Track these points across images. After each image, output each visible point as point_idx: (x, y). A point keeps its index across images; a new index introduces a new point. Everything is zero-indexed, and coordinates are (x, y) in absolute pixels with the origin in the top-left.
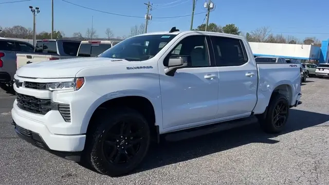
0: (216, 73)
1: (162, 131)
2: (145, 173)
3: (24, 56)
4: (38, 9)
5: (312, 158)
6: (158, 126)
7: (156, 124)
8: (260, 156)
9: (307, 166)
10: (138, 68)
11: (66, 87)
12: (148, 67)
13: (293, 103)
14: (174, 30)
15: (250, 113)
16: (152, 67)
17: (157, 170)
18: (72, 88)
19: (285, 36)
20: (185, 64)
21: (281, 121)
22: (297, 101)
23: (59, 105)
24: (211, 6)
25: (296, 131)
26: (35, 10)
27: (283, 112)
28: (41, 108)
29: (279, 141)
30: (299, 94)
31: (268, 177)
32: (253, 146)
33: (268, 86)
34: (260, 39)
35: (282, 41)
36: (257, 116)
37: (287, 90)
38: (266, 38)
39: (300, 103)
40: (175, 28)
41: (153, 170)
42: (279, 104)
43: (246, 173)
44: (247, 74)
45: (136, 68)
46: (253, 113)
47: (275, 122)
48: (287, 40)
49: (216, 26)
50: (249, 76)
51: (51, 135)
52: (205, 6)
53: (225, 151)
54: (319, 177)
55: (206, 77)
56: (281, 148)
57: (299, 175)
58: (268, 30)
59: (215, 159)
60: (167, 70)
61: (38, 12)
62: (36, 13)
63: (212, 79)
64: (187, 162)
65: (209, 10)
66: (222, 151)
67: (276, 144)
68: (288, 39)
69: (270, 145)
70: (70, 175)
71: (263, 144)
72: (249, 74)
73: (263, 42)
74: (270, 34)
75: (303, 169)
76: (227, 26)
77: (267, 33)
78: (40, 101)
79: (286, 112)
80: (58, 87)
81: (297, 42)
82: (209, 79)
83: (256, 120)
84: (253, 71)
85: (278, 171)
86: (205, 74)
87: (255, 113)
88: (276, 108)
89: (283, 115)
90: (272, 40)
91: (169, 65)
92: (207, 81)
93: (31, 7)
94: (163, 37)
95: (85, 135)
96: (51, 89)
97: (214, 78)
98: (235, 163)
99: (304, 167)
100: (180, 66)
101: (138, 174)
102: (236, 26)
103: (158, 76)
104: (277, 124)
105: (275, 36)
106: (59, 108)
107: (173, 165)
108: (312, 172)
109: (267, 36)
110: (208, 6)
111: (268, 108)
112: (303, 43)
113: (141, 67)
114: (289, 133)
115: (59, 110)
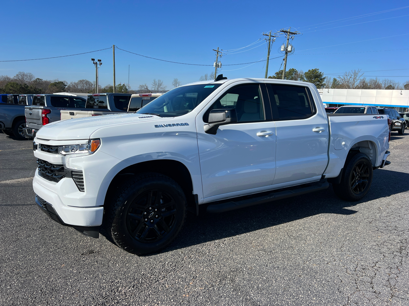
0: (273, 129)
1: (201, 200)
2: (180, 251)
3: (67, 113)
4: (100, 61)
5: (399, 236)
6: (197, 195)
7: (195, 192)
8: (329, 231)
9: (389, 246)
10: (170, 125)
11: (80, 151)
12: (182, 125)
13: (378, 164)
14: (220, 78)
15: (320, 177)
16: (188, 125)
17: (194, 247)
18: (87, 151)
19: (380, 81)
20: (229, 120)
21: (361, 186)
22: (383, 161)
23: (72, 171)
24: (289, 49)
25: (381, 198)
26: (97, 63)
27: (365, 175)
28: (55, 175)
29: (357, 212)
30: (387, 152)
31: (335, 260)
32: (323, 217)
33: (343, 143)
34: (350, 85)
35: (377, 86)
36: (330, 180)
37: (370, 147)
38: (357, 83)
39: (388, 163)
40: (222, 75)
41: (190, 248)
42: (359, 165)
43: (306, 255)
44: (314, 130)
45: (167, 126)
46: (323, 176)
47: (354, 187)
48: (383, 85)
49: (296, 72)
50: (318, 132)
51: (64, 207)
52: (282, 50)
53: (285, 225)
54: (403, 263)
55: (259, 134)
56: (359, 221)
57: (376, 260)
58: (360, 74)
59: (270, 234)
60: (206, 127)
61: (101, 64)
62: (98, 66)
63: (267, 136)
64: (234, 237)
65: (286, 53)
66: (281, 223)
67: (352, 215)
68: (385, 84)
69: (344, 216)
70: (92, 252)
71: (335, 215)
72: (317, 130)
73: (353, 88)
74: (362, 78)
75: (383, 250)
76: (309, 71)
77: (357, 78)
78: (54, 167)
79: (368, 176)
80: (72, 151)
81: (396, 87)
82: (263, 136)
83: (327, 185)
84: (323, 125)
85: (349, 253)
86: (257, 130)
87: (326, 177)
88: (355, 170)
89: (364, 178)
90: (364, 86)
91: (209, 121)
92: (261, 140)
93: (93, 60)
94: (206, 87)
95: (102, 208)
96: (63, 153)
97: (270, 135)
98: (294, 241)
99: (385, 247)
100: (223, 123)
101: (170, 253)
102: (320, 71)
103: (196, 135)
104: (355, 189)
105: (367, 80)
106: (72, 175)
107: (217, 241)
108: (396, 255)
109: (358, 81)
110: (286, 49)
111: (343, 171)
112: (403, 88)
113: (174, 125)
114: (372, 201)
115: (72, 178)
